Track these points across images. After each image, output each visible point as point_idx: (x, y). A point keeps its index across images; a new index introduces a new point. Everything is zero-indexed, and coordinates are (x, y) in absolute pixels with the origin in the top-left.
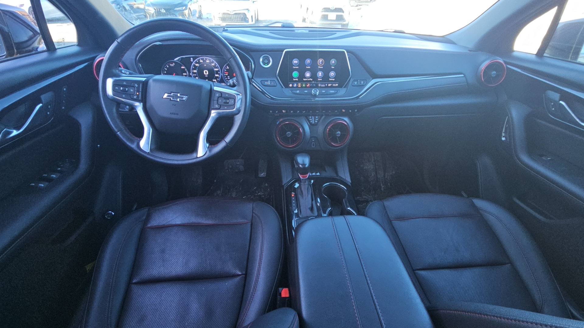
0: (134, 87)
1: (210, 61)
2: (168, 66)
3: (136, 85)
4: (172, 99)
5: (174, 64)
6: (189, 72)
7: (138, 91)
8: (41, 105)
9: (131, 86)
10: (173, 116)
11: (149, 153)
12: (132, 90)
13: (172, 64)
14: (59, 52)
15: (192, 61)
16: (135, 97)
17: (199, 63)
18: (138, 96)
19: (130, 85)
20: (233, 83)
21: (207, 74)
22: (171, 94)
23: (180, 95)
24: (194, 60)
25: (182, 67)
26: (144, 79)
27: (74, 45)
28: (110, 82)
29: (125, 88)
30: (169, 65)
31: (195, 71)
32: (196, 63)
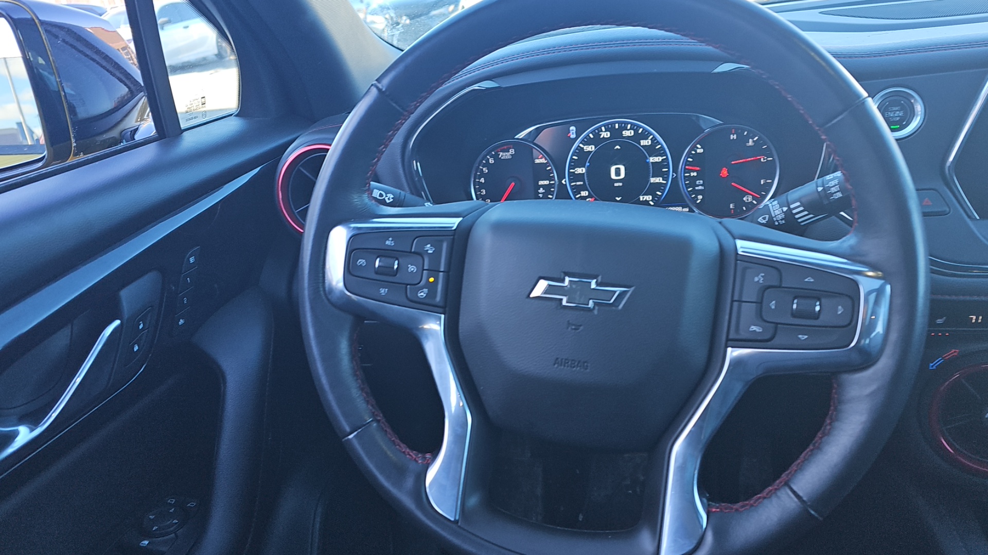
0: (420, 254)
1: (636, 131)
2: (491, 161)
3: (429, 248)
4: (564, 303)
5: (512, 151)
6: (561, 176)
7: (434, 271)
8: (117, 322)
9: (411, 252)
10: (564, 373)
11: (456, 522)
12: (412, 268)
13: (504, 154)
14: (190, 141)
15: (573, 136)
16: (422, 294)
17: (596, 140)
18: (432, 287)
19: (409, 250)
20: (789, 215)
21: (622, 175)
22: (563, 281)
23: (597, 284)
24: (578, 134)
25: (537, 161)
26: (454, 222)
27: (231, 115)
28: (339, 238)
29: (389, 261)
30: (496, 157)
31: (580, 171)
32: (587, 142)
